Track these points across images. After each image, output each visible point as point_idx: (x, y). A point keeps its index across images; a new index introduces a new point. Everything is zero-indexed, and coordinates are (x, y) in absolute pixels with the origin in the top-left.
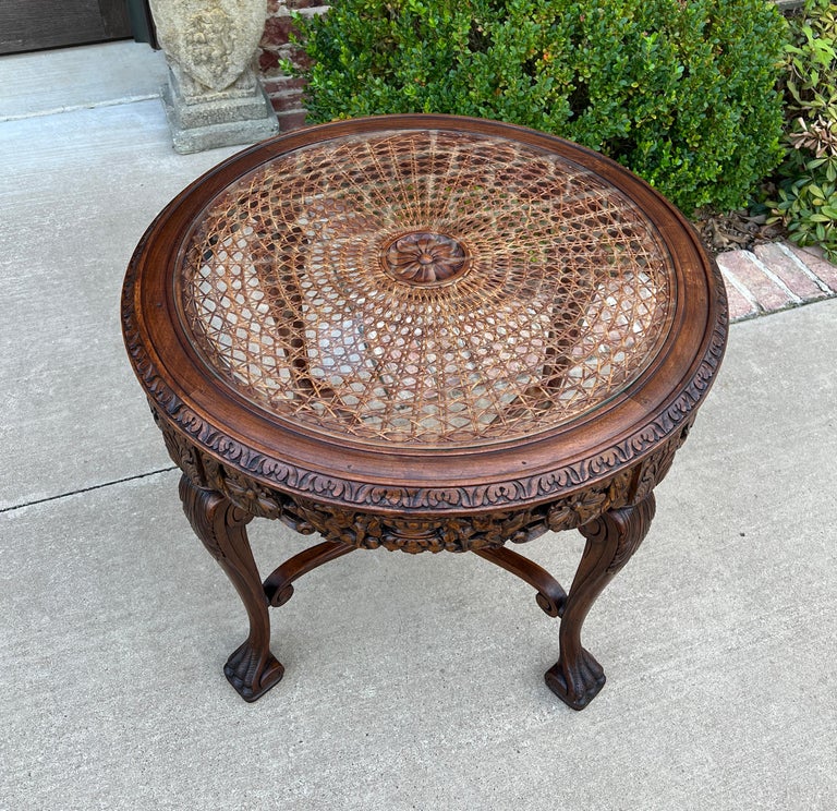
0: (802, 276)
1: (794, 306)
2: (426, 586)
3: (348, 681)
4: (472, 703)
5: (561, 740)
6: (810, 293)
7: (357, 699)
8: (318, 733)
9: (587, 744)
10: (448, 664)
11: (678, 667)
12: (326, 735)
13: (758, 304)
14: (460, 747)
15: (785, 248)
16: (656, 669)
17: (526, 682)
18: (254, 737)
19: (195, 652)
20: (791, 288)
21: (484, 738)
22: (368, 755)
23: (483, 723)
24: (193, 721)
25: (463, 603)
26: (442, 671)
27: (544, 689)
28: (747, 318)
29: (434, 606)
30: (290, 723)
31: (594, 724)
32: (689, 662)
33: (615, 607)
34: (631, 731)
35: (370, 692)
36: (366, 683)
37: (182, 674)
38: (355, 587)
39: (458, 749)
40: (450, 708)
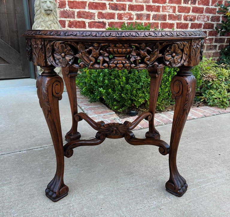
0: (214, 111)
1: (214, 115)
2: (119, 170)
3: (93, 194)
4: (140, 197)
5: (176, 205)
6: (218, 113)
7: (96, 199)
8: (82, 209)
9: (186, 206)
10: (129, 188)
11: (212, 184)
12: (85, 209)
13: (204, 115)
14: (138, 210)
15: (207, 107)
16: (204, 185)
17: (159, 191)
18: (56, 212)
19: (34, 190)
20: (212, 112)
21: (147, 207)
22: (102, 214)
23: (145, 202)
24: (32, 209)
25: (132, 173)
26: (128, 190)
27: (166, 192)
28: (202, 117)
29: (122, 174)
30: (71, 207)
31: (187, 200)
32: (215, 183)
33: (185, 171)
34: (201, 202)
35: (102, 197)
36: (99, 194)
37: (29, 196)
38: (93, 172)
39: (137, 210)
40: (132, 199)
